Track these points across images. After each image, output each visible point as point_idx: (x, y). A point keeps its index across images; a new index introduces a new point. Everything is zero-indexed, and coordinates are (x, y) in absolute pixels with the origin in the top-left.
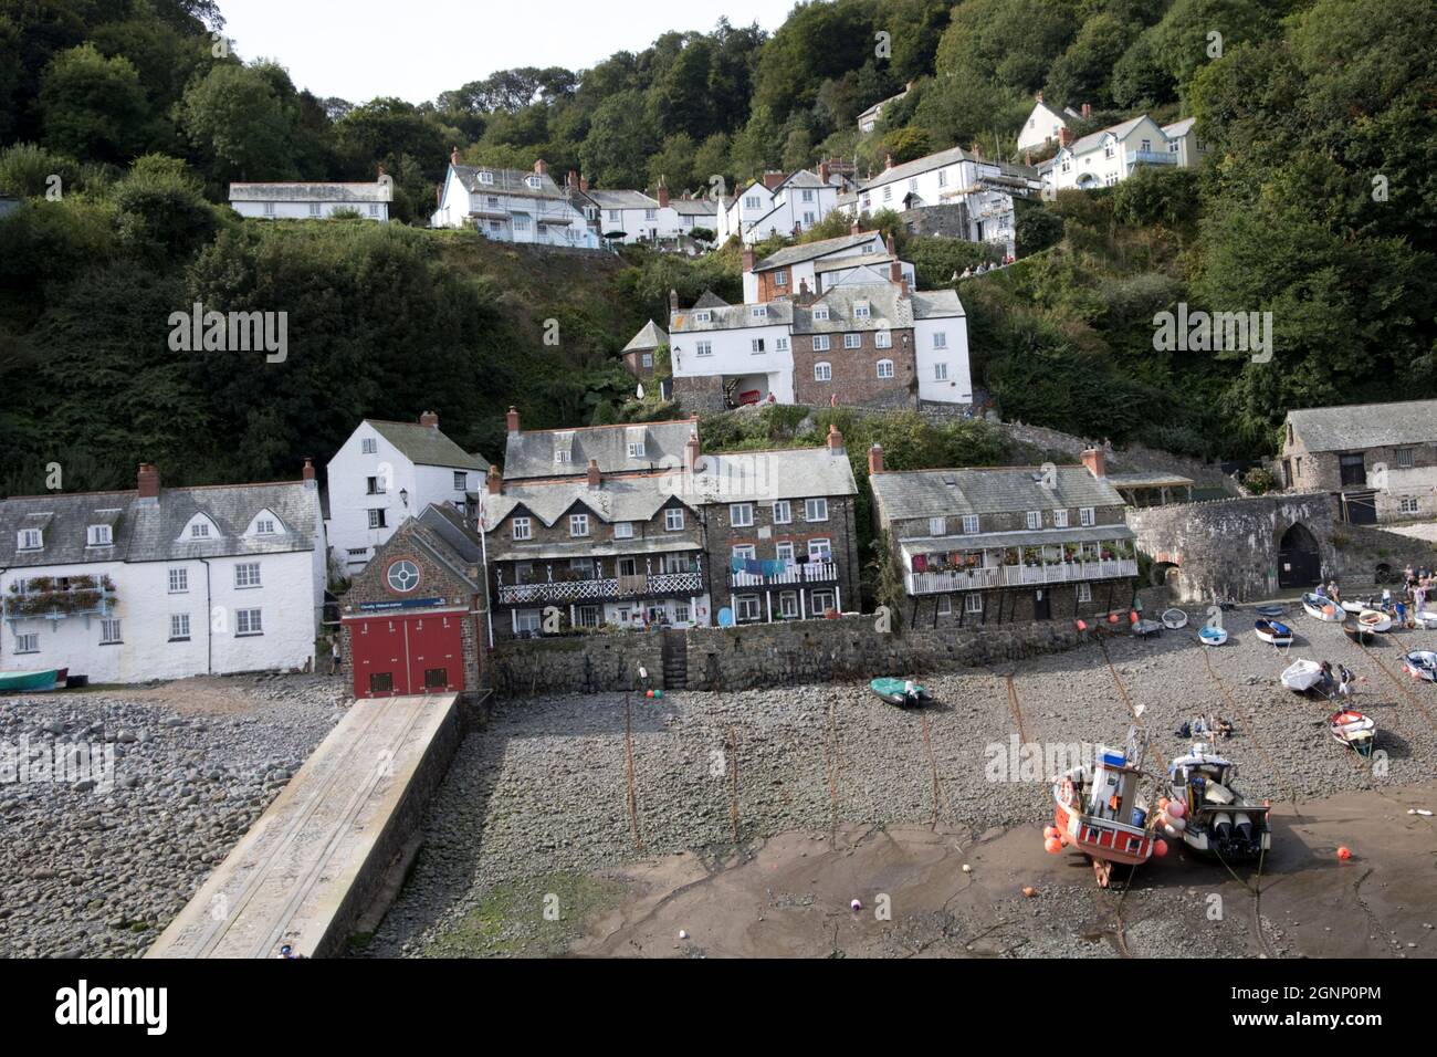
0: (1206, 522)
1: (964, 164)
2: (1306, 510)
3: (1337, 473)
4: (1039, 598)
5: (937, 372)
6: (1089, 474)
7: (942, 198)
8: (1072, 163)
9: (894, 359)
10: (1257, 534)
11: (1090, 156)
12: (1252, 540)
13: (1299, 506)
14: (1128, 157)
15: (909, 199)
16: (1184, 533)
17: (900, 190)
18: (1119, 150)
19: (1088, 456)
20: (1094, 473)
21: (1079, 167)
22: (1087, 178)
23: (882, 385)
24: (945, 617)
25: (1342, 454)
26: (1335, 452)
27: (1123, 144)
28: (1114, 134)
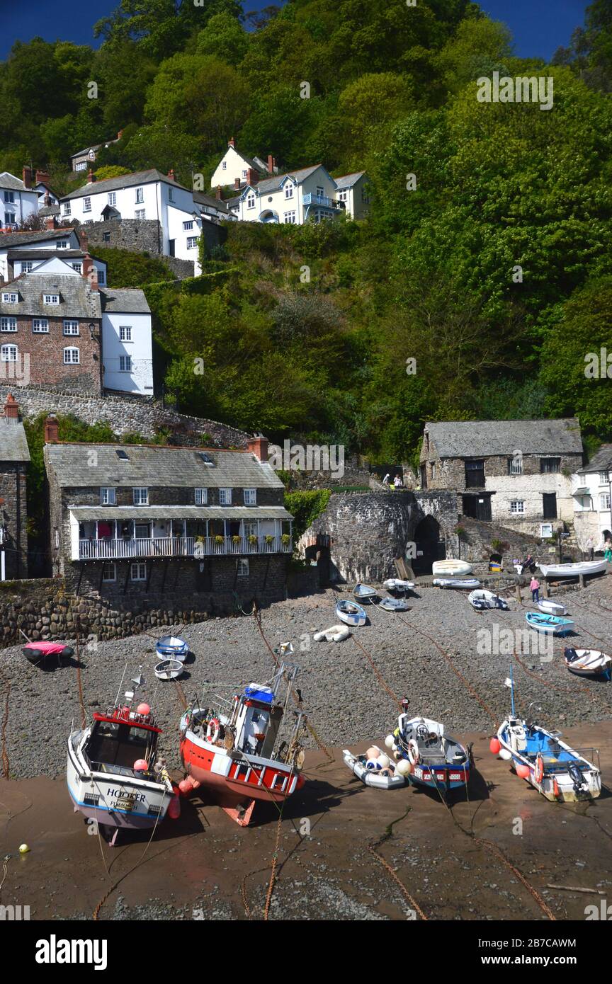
0: (354, 509)
1: (159, 184)
2: (437, 504)
3: (462, 476)
4: (201, 570)
5: (122, 363)
6: (254, 459)
7: (137, 212)
8: (257, 201)
9: (81, 347)
10: (396, 523)
11: (273, 196)
12: (391, 528)
13: (431, 501)
14: (305, 200)
15: (108, 212)
16: (335, 520)
17: (100, 202)
18: (298, 192)
19: (254, 443)
20: (258, 458)
21: (263, 204)
22: (269, 215)
23: (67, 369)
24: (110, 584)
25: (468, 461)
26: (462, 458)
27: (301, 187)
28: (293, 178)
